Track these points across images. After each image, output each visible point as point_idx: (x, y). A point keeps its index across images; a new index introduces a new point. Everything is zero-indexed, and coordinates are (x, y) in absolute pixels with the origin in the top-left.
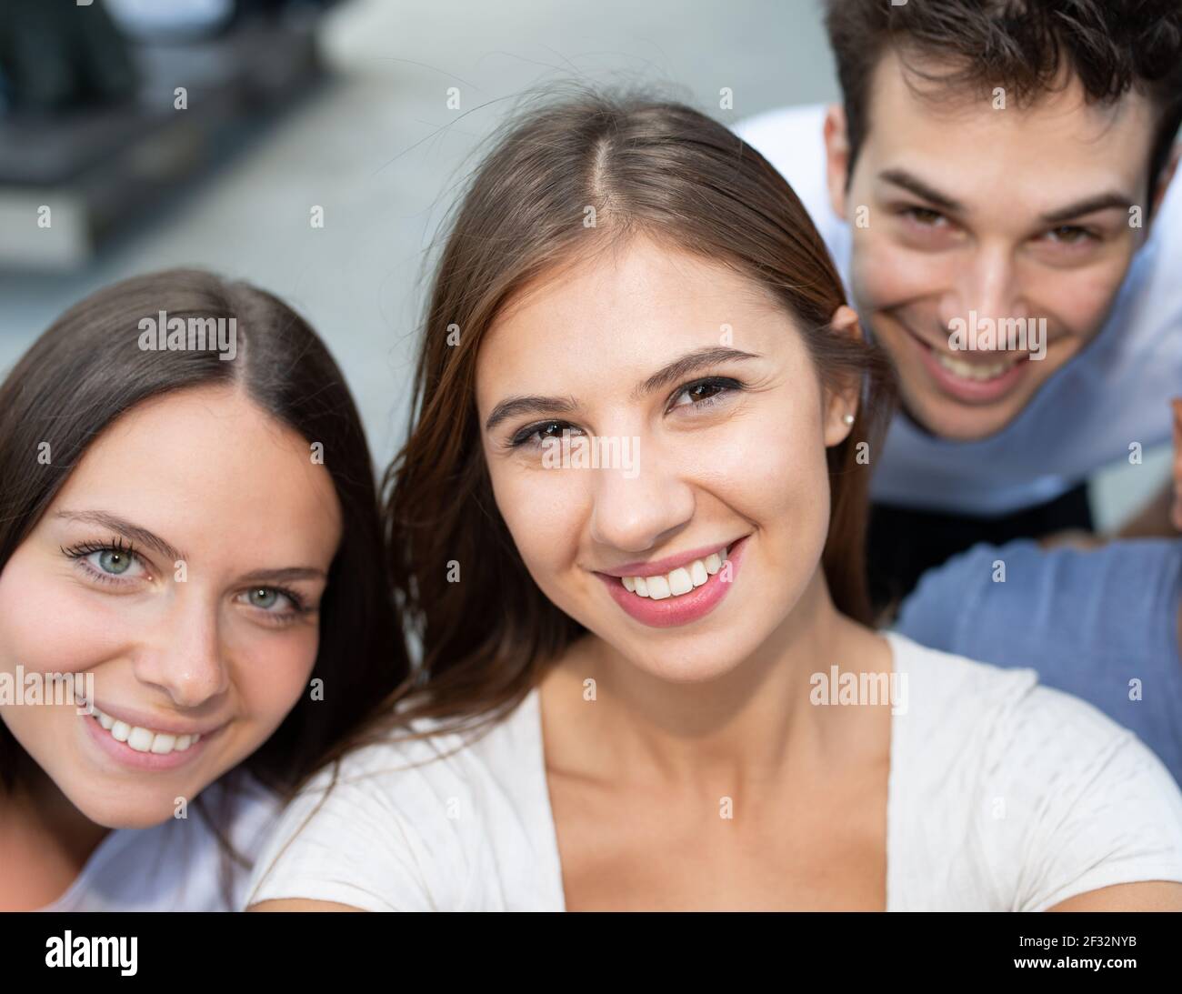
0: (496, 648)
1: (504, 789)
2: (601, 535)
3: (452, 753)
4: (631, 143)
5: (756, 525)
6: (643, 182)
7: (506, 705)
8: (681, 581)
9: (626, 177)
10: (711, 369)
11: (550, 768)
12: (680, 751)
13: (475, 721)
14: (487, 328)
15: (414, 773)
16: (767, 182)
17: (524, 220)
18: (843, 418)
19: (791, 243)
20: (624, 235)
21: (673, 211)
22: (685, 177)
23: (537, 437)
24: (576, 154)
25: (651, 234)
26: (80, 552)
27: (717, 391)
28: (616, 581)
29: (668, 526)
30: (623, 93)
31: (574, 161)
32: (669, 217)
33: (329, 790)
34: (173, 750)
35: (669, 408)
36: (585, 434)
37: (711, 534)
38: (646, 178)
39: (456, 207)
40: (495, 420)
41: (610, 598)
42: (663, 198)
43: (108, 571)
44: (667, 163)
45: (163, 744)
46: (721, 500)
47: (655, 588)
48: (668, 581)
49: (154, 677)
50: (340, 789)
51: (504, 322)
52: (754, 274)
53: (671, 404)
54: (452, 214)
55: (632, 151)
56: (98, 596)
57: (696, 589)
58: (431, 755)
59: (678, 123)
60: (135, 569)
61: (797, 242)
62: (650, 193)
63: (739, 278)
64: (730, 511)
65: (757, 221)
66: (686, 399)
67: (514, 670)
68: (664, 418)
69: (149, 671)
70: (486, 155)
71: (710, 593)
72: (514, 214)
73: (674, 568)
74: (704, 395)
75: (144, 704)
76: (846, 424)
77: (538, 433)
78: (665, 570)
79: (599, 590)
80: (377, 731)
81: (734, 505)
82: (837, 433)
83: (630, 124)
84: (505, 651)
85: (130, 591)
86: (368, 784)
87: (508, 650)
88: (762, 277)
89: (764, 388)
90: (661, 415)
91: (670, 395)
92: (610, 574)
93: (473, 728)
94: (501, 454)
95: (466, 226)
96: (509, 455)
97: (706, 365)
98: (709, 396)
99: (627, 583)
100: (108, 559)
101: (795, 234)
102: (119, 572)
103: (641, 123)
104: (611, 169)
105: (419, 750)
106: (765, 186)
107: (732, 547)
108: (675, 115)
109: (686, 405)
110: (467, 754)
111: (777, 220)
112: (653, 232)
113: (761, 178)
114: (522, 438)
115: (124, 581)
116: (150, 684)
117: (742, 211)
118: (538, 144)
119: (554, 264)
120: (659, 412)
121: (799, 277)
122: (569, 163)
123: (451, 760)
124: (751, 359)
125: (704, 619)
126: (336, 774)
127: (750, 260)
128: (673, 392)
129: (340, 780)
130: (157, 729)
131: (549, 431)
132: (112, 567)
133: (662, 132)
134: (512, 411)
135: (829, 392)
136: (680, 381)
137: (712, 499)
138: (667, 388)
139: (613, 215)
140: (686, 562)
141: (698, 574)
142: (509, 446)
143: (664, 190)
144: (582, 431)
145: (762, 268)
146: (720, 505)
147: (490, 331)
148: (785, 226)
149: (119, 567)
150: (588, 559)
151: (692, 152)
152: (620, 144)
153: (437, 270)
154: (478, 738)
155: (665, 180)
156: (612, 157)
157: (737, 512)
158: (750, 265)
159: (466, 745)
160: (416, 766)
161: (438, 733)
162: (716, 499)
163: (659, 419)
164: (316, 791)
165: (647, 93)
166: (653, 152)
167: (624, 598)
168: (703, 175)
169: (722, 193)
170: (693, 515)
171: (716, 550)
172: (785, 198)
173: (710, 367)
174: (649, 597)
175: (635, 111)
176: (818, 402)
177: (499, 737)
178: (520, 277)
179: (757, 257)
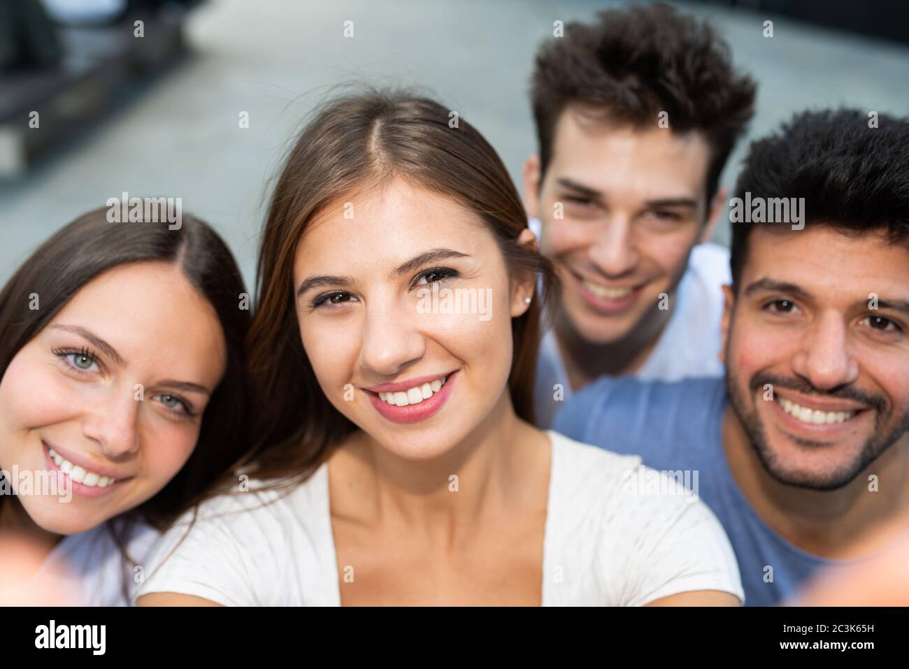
0: (302, 437)
1: (304, 526)
2: (365, 363)
3: (272, 502)
4: (394, 121)
5: (464, 362)
6: (402, 145)
7: (306, 473)
8: (416, 395)
9: (392, 142)
10: (440, 262)
11: (334, 514)
12: (415, 502)
13: (286, 482)
14: (302, 232)
15: (247, 516)
16: (479, 148)
17: (326, 165)
18: (524, 299)
19: (493, 187)
20: (388, 178)
21: (419, 163)
22: (428, 143)
23: (329, 302)
24: (361, 126)
25: (405, 177)
26: (63, 353)
27: (443, 277)
28: (375, 394)
29: (407, 360)
30: (393, 90)
31: (360, 131)
32: (418, 167)
33: (193, 523)
34: (96, 486)
35: (413, 286)
36: (359, 300)
37: (434, 366)
38: (405, 143)
39: (285, 157)
40: (304, 289)
41: (371, 405)
42: (413, 155)
43: (78, 366)
44: (418, 134)
45: (91, 479)
46: (442, 346)
47: (399, 399)
48: (407, 396)
49: (94, 433)
50: (199, 523)
51: (312, 230)
52: (468, 205)
53: (414, 284)
54: (283, 161)
55: (395, 125)
56: (69, 380)
57: (425, 400)
58: (258, 503)
59: (425, 110)
60: (94, 367)
61: (497, 186)
62: (406, 152)
63: (459, 206)
64: (446, 353)
65: (473, 173)
66: (423, 281)
67: (312, 451)
68: (409, 292)
69: (91, 430)
70: (306, 125)
71: (433, 404)
72: (319, 163)
73: (411, 387)
74: (435, 279)
75: (83, 450)
76: (525, 303)
77: (329, 299)
78: (405, 388)
79: (365, 399)
80: (224, 487)
81: (450, 349)
82: (520, 308)
83: (395, 110)
84: (308, 438)
85: (89, 380)
86: (218, 521)
87: (310, 439)
88: (474, 207)
89: (472, 277)
90: (407, 290)
91: (413, 278)
92: (371, 390)
93: (286, 487)
94: (306, 312)
95: (291, 168)
96: (311, 312)
97: (436, 259)
98: (438, 280)
99: (382, 397)
100: (79, 360)
101: (496, 182)
102: (85, 368)
103: (403, 109)
104: (382, 136)
105: (250, 500)
106: (478, 152)
107: (448, 377)
108: (424, 105)
109: (423, 285)
110: (281, 503)
111: (484, 172)
112: (406, 176)
113: (476, 146)
114: (319, 302)
115: (86, 374)
116: (90, 438)
117: (463, 166)
118: (339, 119)
119: (343, 194)
120: (406, 288)
121: (497, 208)
122: (355, 133)
123: (271, 507)
124: (464, 258)
125: (428, 420)
126: (196, 514)
127: (466, 196)
128: (415, 276)
129: (199, 517)
130: (89, 469)
131: (337, 298)
132: (81, 364)
133: (415, 115)
134: (313, 285)
135: (515, 282)
136: (419, 269)
137: (435, 344)
138: (412, 273)
139: (382, 165)
140: (420, 384)
141: (427, 391)
142: (310, 307)
143: (415, 151)
144: (358, 298)
145: (474, 201)
146: (441, 349)
147: (303, 235)
148: (490, 177)
149: (85, 365)
150: (358, 379)
151: (434, 129)
152: (388, 122)
153: (272, 196)
154: (288, 493)
155: (415, 145)
156: (383, 129)
157: (452, 354)
158: (466, 199)
159: (281, 497)
160: (248, 510)
161: (264, 489)
162: (439, 345)
163: (406, 292)
164: (184, 524)
165: (408, 91)
166: (408, 127)
167: (379, 405)
168: (439, 142)
169: (451, 153)
170: (424, 354)
171: (438, 378)
172: (490, 158)
173: (438, 261)
174: (395, 405)
175: (400, 102)
176: (506, 288)
177: (301, 493)
178: (323, 201)
179: (470, 194)
